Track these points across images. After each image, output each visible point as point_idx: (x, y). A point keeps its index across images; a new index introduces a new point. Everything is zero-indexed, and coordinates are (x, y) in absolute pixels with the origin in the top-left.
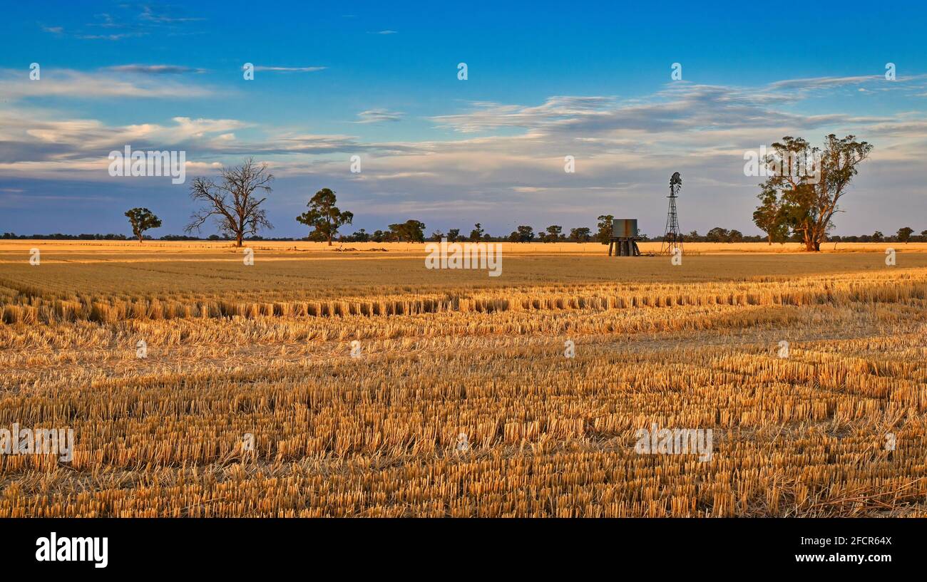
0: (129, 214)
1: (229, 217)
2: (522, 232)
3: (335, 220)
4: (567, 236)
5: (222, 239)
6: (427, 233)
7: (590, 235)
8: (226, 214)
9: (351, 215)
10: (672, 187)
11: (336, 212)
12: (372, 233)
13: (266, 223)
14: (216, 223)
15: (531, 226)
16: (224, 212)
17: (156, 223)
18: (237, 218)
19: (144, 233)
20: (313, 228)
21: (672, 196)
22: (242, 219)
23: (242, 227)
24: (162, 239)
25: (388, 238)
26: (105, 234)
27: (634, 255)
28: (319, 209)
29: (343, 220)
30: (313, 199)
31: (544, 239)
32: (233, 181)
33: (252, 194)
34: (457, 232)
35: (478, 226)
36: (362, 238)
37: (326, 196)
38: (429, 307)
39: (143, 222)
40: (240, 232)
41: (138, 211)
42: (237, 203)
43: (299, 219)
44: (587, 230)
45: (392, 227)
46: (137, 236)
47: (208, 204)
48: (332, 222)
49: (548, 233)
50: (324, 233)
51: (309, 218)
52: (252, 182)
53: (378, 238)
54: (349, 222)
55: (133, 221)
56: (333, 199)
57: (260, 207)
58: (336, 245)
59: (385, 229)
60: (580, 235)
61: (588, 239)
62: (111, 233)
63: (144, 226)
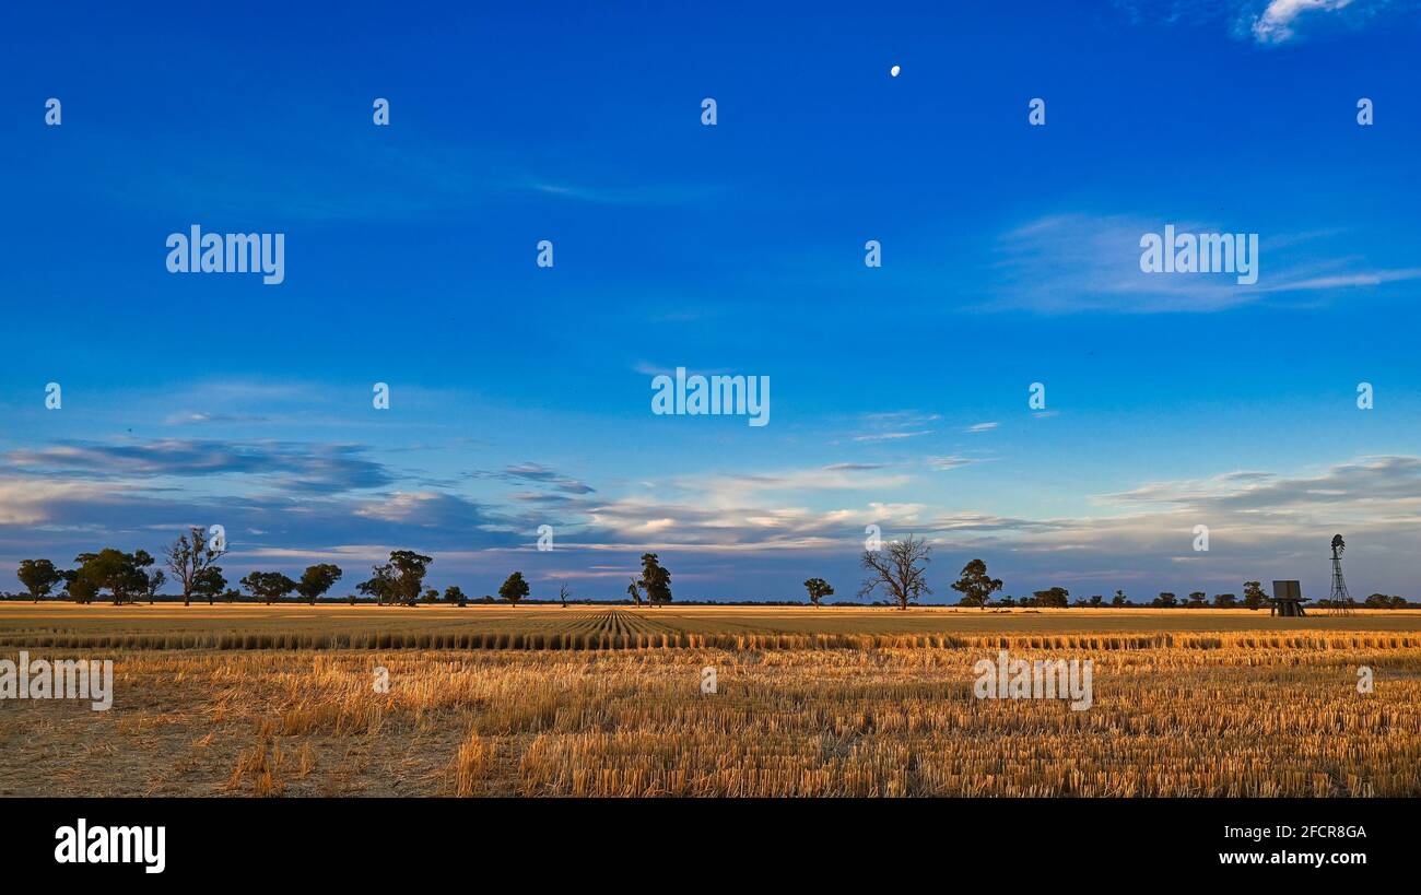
0: (807, 584)
1: (894, 585)
2: (1165, 598)
3: (986, 587)
4: (1211, 603)
5: (883, 606)
6: (1070, 599)
7: (1236, 601)
8: (892, 581)
9: (1001, 583)
10: (1334, 549)
11: (986, 580)
12: (1017, 600)
13: (926, 590)
14: (882, 590)
15: (1172, 592)
16: (890, 580)
17: (829, 591)
18: (901, 585)
19: (820, 600)
20: (964, 595)
21: (1336, 558)
22: (906, 586)
23: (905, 593)
24: (833, 605)
25: (1033, 603)
26: (786, 601)
27: (1300, 615)
28: (971, 577)
29: (993, 588)
30: (966, 569)
31: (1186, 605)
32: (897, 554)
33: (913, 564)
34: (1099, 598)
35: (1120, 593)
36: (1009, 603)
37: (977, 566)
38: (1143, 644)
39: (819, 590)
40: (904, 598)
41: (814, 581)
42: (901, 572)
43: (953, 586)
44: (1232, 596)
45: (1037, 594)
46: (815, 602)
47: (876, 574)
48: (983, 589)
49: (1190, 600)
50: (976, 598)
51: (963, 586)
52: (913, 554)
53: (1024, 603)
54: (999, 589)
55: (811, 589)
56: (983, 568)
57: (921, 576)
58: (987, 610)
59: (1031, 596)
60: (1225, 601)
61: (1233, 606)
62: (791, 600)
63: (820, 594)
